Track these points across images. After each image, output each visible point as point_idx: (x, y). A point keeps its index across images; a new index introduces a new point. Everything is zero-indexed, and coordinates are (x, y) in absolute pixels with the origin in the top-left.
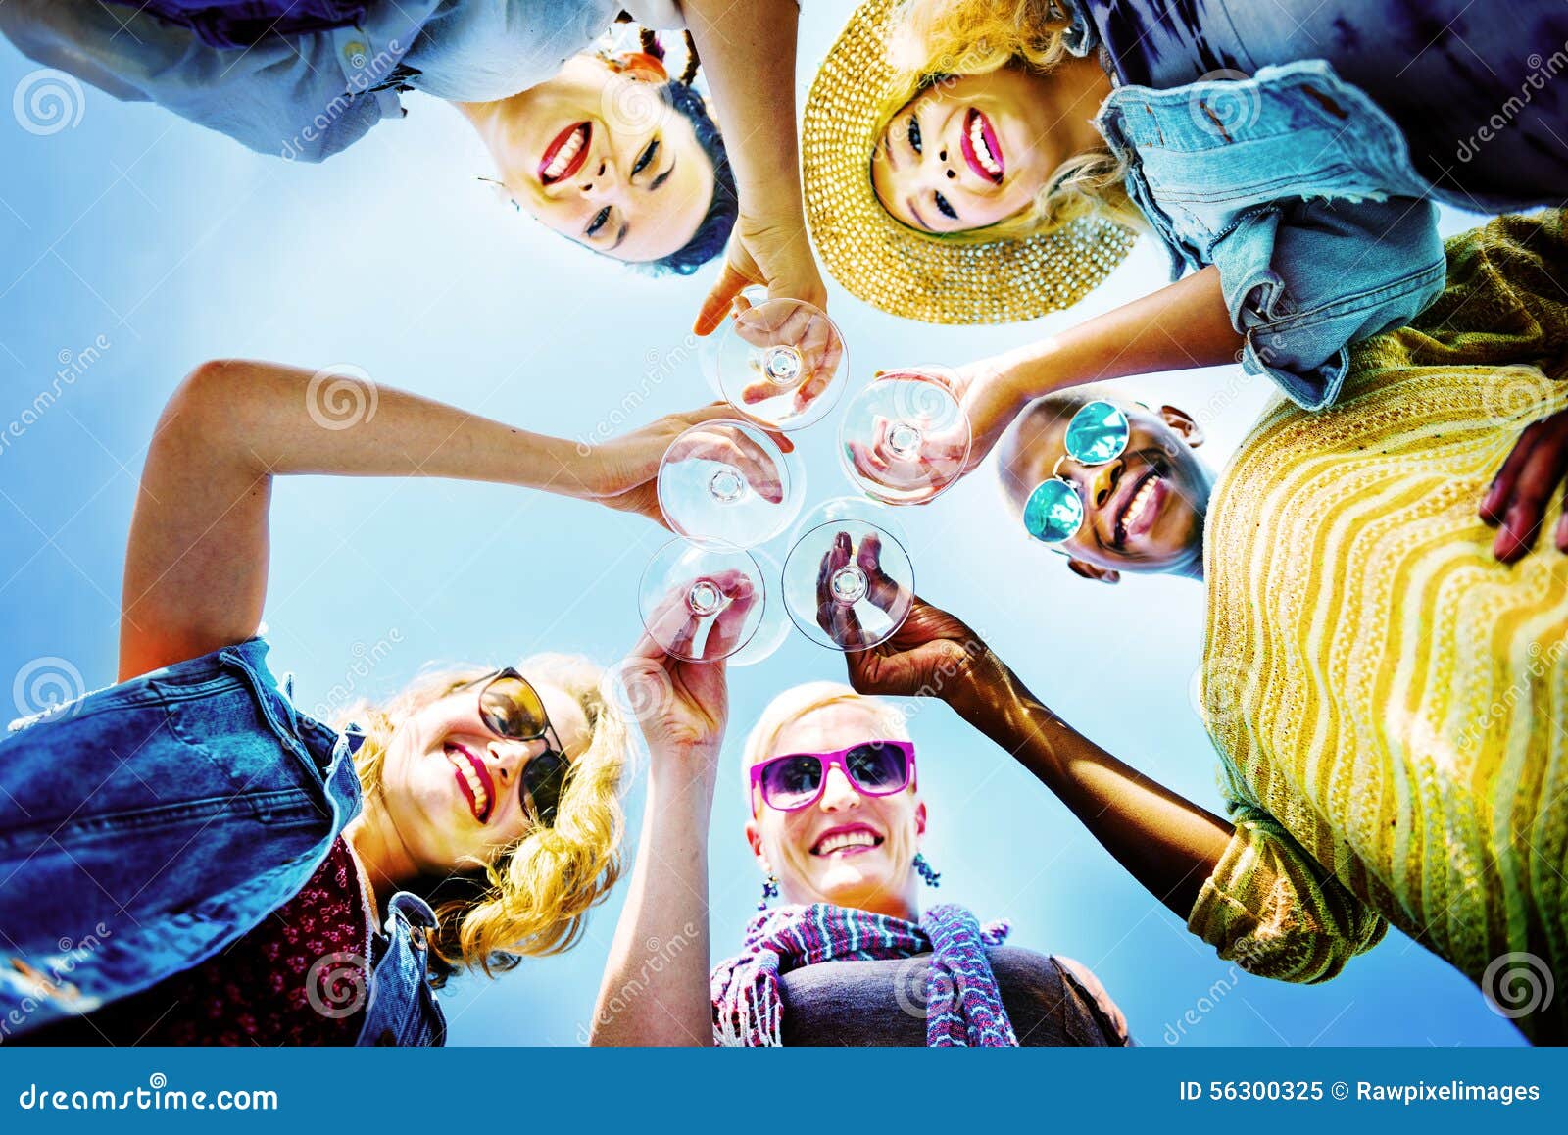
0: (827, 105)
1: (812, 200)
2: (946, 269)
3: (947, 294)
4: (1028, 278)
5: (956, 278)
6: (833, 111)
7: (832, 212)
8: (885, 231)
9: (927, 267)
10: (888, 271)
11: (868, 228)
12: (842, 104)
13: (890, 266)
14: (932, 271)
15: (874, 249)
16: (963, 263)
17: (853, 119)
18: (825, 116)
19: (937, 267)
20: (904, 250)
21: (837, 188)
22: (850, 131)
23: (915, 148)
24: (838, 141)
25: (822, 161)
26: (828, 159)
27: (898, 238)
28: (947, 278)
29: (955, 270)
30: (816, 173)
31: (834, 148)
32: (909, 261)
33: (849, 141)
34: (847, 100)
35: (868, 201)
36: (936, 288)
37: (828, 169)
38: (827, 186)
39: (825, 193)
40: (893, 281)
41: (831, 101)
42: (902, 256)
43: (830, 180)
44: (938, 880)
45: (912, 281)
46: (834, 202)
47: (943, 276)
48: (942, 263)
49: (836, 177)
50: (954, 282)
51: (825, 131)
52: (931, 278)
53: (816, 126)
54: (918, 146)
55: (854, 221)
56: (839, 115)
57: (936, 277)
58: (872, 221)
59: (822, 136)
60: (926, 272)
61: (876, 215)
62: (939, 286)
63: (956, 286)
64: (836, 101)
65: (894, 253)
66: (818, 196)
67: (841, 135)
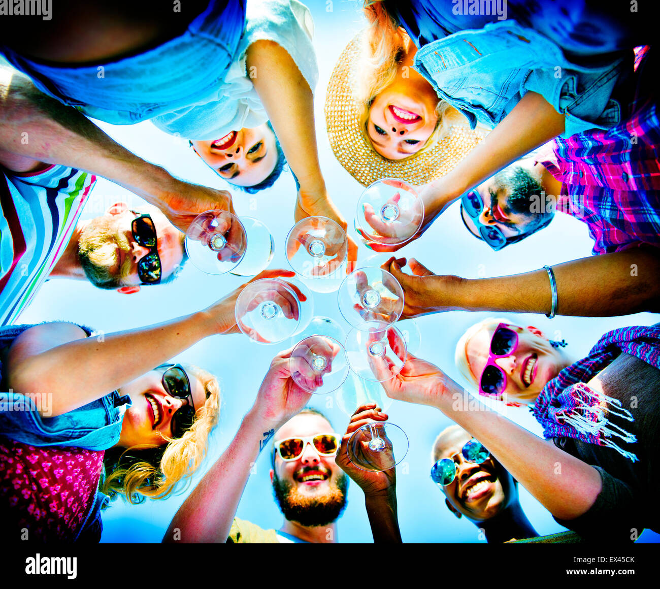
0: (341, 147)
1: (362, 181)
2: (430, 160)
3: (437, 167)
4: (461, 139)
5: (436, 160)
6: (345, 147)
7: (373, 178)
8: (397, 167)
9: (422, 165)
10: (410, 178)
11: (390, 171)
12: (346, 141)
13: (409, 176)
14: (425, 165)
15: (398, 176)
16: (434, 153)
17: (354, 142)
18: (343, 151)
19: (426, 163)
20: (409, 167)
21: (368, 169)
22: (356, 146)
23: (384, 135)
24: (355, 154)
25: (355, 166)
26: (356, 163)
27: (404, 165)
28: (433, 163)
29: (433, 157)
30: (356, 171)
31: (355, 157)
32: (414, 169)
33: (359, 150)
34: (347, 139)
35: (382, 163)
36: (432, 169)
37: (360, 166)
38: (364, 172)
39: (365, 175)
40: (414, 180)
41: (341, 144)
42: (410, 170)
43: (363, 169)
44: (566, 342)
45: (421, 174)
46: (370, 175)
47: (430, 163)
48: (426, 160)
49: (364, 166)
50: (436, 162)
51: (348, 156)
52: (427, 167)
53: (343, 157)
54: (384, 133)
55: (383, 174)
56: (348, 146)
57: (429, 166)
58: (389, 168)
59: (348, 158)
60: (423, 167)
61: (389, 164)
62: (432, 167)
63: (438, 162)
64: (343, 143)
65: (406, 171)
66: (364, 178)
67: (355, 151)
